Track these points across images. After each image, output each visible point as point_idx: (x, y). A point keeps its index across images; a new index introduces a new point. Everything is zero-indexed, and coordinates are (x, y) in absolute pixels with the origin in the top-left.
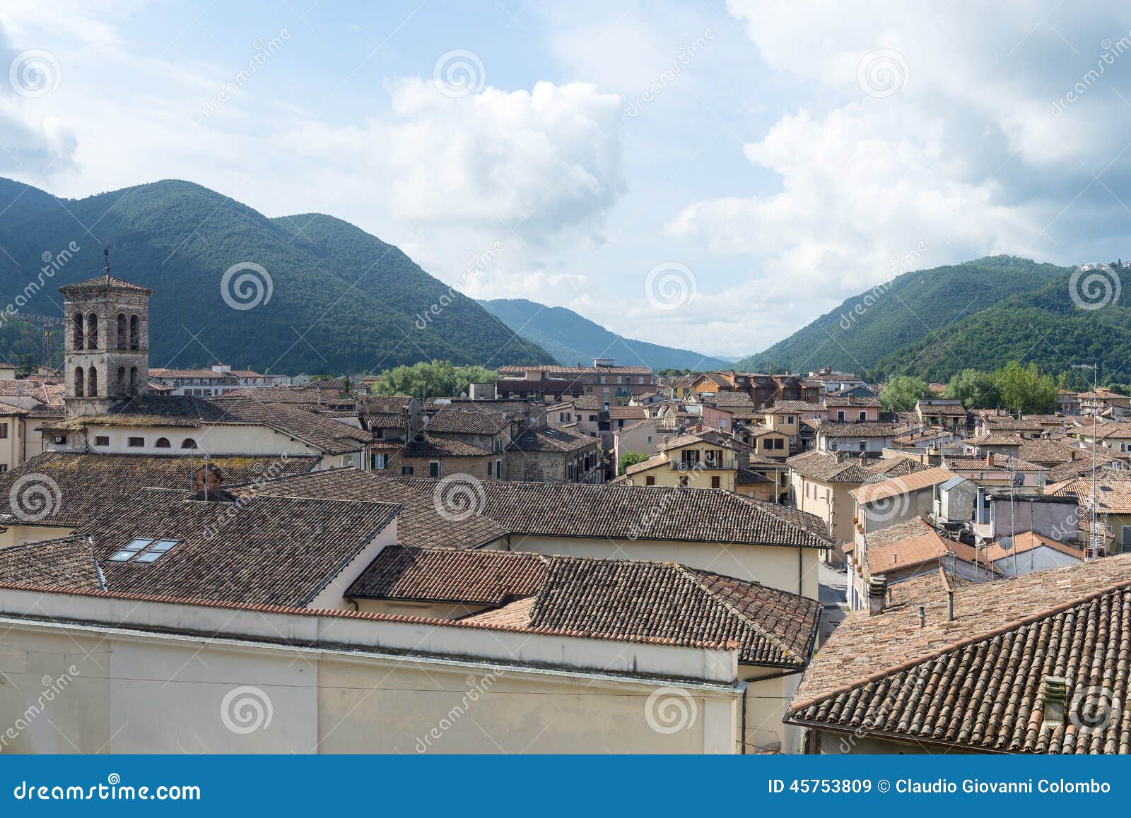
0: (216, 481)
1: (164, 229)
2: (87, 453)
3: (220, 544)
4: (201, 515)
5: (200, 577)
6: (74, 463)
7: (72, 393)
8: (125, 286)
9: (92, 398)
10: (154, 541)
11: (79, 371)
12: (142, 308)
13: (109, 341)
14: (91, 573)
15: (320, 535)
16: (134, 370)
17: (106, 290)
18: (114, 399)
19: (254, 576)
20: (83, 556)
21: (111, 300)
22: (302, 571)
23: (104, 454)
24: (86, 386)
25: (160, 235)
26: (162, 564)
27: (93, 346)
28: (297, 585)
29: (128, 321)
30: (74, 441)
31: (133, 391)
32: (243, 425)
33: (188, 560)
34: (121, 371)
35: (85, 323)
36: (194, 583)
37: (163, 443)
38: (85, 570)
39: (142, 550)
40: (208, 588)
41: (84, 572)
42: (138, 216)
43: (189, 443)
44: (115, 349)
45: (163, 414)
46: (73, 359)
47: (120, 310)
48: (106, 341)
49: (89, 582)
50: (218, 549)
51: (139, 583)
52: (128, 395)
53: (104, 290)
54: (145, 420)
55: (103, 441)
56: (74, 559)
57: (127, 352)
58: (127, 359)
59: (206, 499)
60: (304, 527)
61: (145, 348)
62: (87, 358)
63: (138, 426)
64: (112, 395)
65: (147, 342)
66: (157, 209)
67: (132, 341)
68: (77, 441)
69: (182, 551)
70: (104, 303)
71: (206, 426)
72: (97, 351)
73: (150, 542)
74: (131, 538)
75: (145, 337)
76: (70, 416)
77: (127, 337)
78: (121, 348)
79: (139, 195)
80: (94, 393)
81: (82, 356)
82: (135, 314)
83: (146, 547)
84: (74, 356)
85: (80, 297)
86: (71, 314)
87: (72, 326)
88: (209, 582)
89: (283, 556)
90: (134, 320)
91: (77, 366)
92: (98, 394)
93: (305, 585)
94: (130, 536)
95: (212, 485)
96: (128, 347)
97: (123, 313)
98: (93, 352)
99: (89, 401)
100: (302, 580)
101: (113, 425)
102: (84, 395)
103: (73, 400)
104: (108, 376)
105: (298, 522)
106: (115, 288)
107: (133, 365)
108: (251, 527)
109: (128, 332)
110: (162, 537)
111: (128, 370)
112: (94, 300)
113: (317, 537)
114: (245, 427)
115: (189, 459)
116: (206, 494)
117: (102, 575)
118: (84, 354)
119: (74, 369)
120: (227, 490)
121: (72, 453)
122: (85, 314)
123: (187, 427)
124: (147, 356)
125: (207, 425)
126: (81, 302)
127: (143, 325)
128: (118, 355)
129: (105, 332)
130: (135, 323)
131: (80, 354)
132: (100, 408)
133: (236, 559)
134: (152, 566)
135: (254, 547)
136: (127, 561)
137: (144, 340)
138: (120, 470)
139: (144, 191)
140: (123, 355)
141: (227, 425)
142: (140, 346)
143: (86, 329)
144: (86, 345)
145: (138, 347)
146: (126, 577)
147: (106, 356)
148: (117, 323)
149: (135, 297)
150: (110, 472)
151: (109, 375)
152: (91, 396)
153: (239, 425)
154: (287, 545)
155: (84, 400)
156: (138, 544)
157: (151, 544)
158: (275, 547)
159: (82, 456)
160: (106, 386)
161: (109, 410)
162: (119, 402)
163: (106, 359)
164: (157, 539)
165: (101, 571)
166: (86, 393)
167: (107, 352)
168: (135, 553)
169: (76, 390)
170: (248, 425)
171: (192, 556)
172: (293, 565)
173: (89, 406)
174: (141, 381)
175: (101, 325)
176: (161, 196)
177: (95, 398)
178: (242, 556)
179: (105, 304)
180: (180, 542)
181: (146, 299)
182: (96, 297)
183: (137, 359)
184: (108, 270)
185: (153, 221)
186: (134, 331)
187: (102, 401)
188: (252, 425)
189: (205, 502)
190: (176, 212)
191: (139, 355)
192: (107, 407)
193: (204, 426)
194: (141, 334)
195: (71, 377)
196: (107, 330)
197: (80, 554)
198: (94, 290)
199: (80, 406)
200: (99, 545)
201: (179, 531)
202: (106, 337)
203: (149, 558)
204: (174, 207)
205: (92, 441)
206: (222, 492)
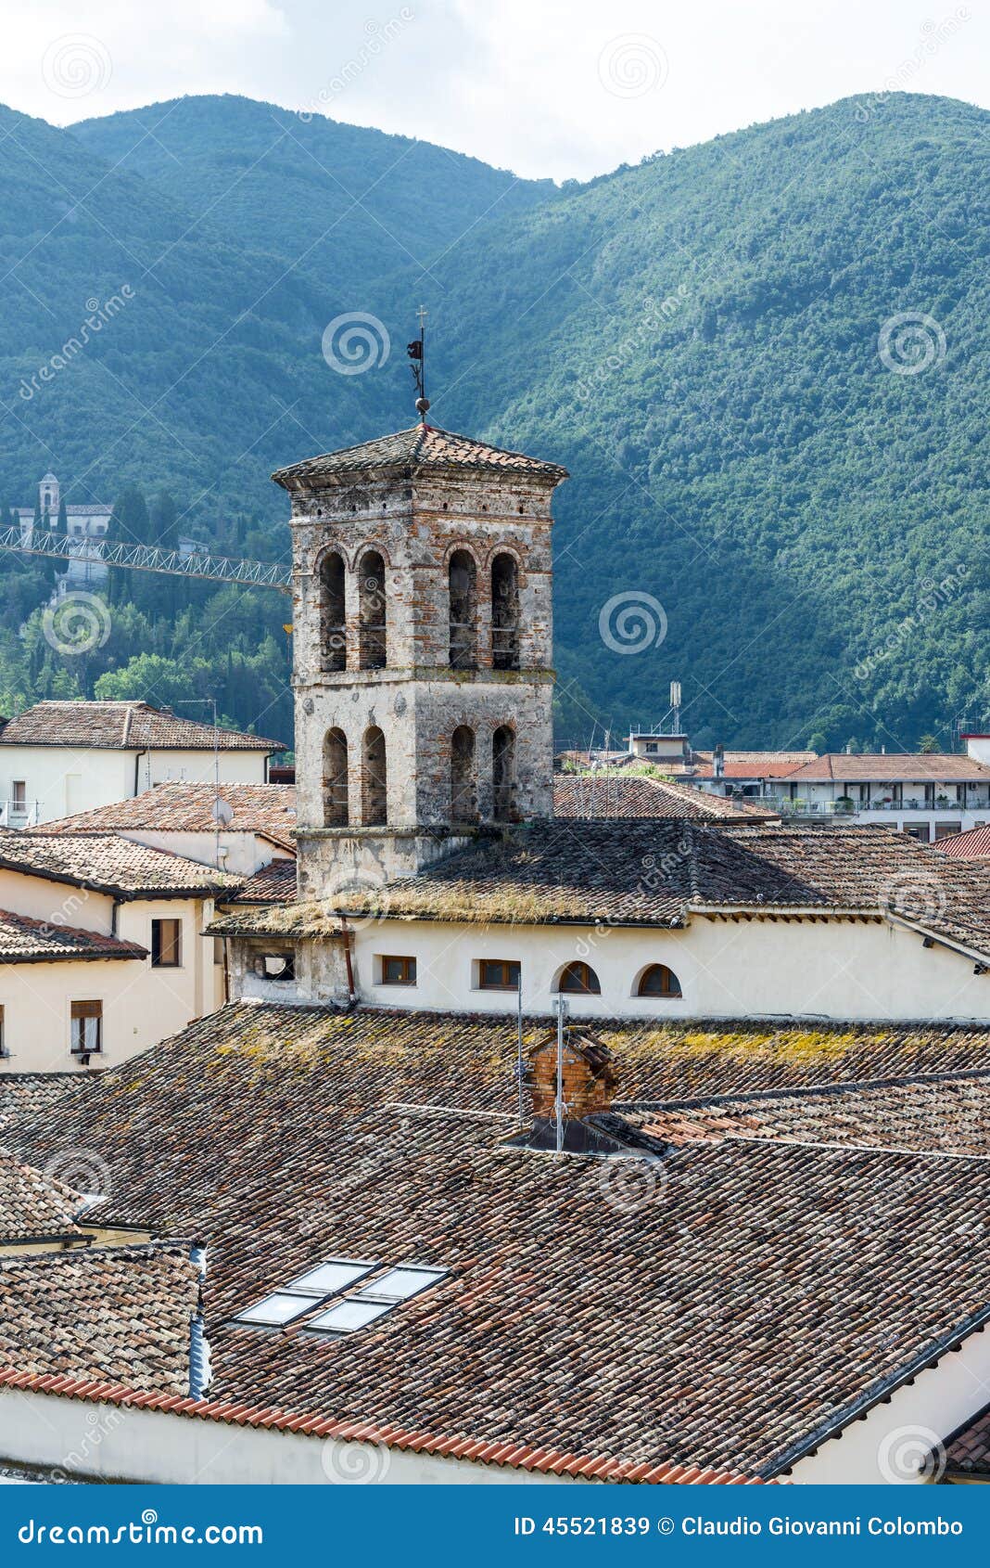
0: (590, 1086)
1: (854, 267)
2: (353, 1006)
3: (566, 1285)
4: (534, 1194)
5: (481, 1381)
6: (308, 1043)
7: (316, 814)
8: (472, 459)
9: (373, 829)
10: (377, 1268)
11: (337, 739)
12: (530, 530)
13: (423, 642)
14: (173, 1354)
15: (873, 1266)
16: (503, 736)
17: (407, 475)
18: (441, 834)
19: (635, 1386)
20: (160, 1302)
21: (425, 505)
22: (781, 1378)
23: (401, 1015)
24: (355, 790)
25: (843, 285)
26: (380, 1337)
27: (376, 658)
28: (753, 1419)
29: (484, 574)
30: (316, 970)
31: (503, 806)
32: (825, 919)
33: (460, 1329)
34: (462, 739)
35: (351, 582)
36: (454, 1398)
37: (577, 978)
38: (157, 1344)
39: (335, 1295)
40: (490, 1416)
41: (153, 1350)
42: (771, 225)
43: (657, 981)
44: (441, 667)
45: (582, 884)
46: (318, 704)
47: (456, 536)
48: (410, 641)
49: (158, 1380)
50: (553, 1302)
51: (300, 1392)
52: (486, 820)
53: (404, 474)
54: (522, 901)
55: (398, 970)
56: (135, 1310)
57: (479, 676)
58: (481, 703)
59: (559, 1144)
60: (833, 1239)
61: (541, 660)
62: (356, 698)
63: (498, 921)
64: (433, 820)
65: (549, 642)
66: (832, 200)
67: (496, 639)
68: (324, 971)
69: (447, 1303)
70: (402, 515)
71: (708, 922)
72: (385, 675)
73: (363, 1271)
74: (315, 1255)
75: (542, 625)
76: (313, 891)
77: (479, 627)
78: (461, 665)
79: (776, 153)
80: (378, 814)
81: (343, 691)
82: (505, 549)
83: (350, 1286)
84: (321, 691)
85: (336, 501)
86: (311, 558)
87: (315, 595)
88: (500, 1401)
89: (740, 1329)
90: (504, 569)
91: (329, 725)
92: (391, 818)
93: (777, 1422)
94: (314, 1249)
95: (576, 1098)
96: (485, 659)
97: (467, 546)
98: (375, 678)
99: (364, 839)
100: (774, 1404)
101: (426, 917)
102: (352, 822)
103: (318, 837)
104: (418, 757)
105: (821, 1226)
106: (435, 466)
107: (503, 719)
108: (673, 1236)
109: (484, 611)
110: (401, 1258)
111: (483, 737)
112: (375, 509)
113: (862, 1273)
114: (832, 925)
115: (654, 1035)
116: (559, 1126)
117: (205, 1362)
118: (349, 687)
119: (322, 737)
120: (630, 1118)
121: (309, 1010)
122: (352, 553)
123: (646, 923)
124: (547, 690)
125: (711, 917)
126: (339, 515)
127: (535, 588)
128: (450, 687)
129: (408, 613)
130: (508, 579)
131: (336, 687)
132: (399, 864)
133: (596, 1333)
134: (350, 1345)
135: (662, 1299)
136: (282, 1326)
137: (536, 636)
138: (440, 1066)
139: (789, 140)
140: (466, 687)
141: (774, 918)
142: (523, 654)
143: (354, 605)
144: (354, 658)
145: (517, 659)
146: (268, 1373)
147: (410, 692)
148: (445, 581)
149: (505, 497)
150: (409, 1072)
151: (422, 754)
152: (369, 825)
153: (813, 918)
154: (762, 1296)
155: (350, 836)
156: (329, 1277)
157: (366, 1276)
158: (724, 1303)
159: (338, 1019)
160: (412, 791)
161: (422, 869)
162: (455, 842)
163: (411, 703)
164: (387, 1262)
165: (206, 1350)
166: (355, 810)
167: (415, 677)
168: (311, 1303)
169: (329, 803)
170: (839, 919)
171: (473, 1318)
172: (763, 1357)
173: (365, 855)
174: (527, 774)
175: (398, 586)
176: (846, 151)
177: (380, 829)
178: (619, 1323)
179: (409, 517)
180: (448, 1275)
181: (542, 498)
182: (382, 498)
183: (515, 700)
184: (423, 407)
185: (820, 239)
186: (503, 607)
187: (403, 838)
188: (852, 919)
189: (557, 1154)
190: (897, 204)
191: (522, 688)
192: (416, 861)
193: (701, 923)
194: (526, 618)
195: (310, 762)
196: (415, 604)
197: (158, 1297)
198: (373, 475)
199: (341, 855)
200: (220, 1274)
201: (456, 1240)
202: (410, 630)
203: (348, 1318)
204: (889, 187)
205: (368, 972)
206: (611, 1122)
